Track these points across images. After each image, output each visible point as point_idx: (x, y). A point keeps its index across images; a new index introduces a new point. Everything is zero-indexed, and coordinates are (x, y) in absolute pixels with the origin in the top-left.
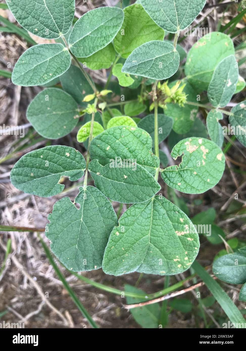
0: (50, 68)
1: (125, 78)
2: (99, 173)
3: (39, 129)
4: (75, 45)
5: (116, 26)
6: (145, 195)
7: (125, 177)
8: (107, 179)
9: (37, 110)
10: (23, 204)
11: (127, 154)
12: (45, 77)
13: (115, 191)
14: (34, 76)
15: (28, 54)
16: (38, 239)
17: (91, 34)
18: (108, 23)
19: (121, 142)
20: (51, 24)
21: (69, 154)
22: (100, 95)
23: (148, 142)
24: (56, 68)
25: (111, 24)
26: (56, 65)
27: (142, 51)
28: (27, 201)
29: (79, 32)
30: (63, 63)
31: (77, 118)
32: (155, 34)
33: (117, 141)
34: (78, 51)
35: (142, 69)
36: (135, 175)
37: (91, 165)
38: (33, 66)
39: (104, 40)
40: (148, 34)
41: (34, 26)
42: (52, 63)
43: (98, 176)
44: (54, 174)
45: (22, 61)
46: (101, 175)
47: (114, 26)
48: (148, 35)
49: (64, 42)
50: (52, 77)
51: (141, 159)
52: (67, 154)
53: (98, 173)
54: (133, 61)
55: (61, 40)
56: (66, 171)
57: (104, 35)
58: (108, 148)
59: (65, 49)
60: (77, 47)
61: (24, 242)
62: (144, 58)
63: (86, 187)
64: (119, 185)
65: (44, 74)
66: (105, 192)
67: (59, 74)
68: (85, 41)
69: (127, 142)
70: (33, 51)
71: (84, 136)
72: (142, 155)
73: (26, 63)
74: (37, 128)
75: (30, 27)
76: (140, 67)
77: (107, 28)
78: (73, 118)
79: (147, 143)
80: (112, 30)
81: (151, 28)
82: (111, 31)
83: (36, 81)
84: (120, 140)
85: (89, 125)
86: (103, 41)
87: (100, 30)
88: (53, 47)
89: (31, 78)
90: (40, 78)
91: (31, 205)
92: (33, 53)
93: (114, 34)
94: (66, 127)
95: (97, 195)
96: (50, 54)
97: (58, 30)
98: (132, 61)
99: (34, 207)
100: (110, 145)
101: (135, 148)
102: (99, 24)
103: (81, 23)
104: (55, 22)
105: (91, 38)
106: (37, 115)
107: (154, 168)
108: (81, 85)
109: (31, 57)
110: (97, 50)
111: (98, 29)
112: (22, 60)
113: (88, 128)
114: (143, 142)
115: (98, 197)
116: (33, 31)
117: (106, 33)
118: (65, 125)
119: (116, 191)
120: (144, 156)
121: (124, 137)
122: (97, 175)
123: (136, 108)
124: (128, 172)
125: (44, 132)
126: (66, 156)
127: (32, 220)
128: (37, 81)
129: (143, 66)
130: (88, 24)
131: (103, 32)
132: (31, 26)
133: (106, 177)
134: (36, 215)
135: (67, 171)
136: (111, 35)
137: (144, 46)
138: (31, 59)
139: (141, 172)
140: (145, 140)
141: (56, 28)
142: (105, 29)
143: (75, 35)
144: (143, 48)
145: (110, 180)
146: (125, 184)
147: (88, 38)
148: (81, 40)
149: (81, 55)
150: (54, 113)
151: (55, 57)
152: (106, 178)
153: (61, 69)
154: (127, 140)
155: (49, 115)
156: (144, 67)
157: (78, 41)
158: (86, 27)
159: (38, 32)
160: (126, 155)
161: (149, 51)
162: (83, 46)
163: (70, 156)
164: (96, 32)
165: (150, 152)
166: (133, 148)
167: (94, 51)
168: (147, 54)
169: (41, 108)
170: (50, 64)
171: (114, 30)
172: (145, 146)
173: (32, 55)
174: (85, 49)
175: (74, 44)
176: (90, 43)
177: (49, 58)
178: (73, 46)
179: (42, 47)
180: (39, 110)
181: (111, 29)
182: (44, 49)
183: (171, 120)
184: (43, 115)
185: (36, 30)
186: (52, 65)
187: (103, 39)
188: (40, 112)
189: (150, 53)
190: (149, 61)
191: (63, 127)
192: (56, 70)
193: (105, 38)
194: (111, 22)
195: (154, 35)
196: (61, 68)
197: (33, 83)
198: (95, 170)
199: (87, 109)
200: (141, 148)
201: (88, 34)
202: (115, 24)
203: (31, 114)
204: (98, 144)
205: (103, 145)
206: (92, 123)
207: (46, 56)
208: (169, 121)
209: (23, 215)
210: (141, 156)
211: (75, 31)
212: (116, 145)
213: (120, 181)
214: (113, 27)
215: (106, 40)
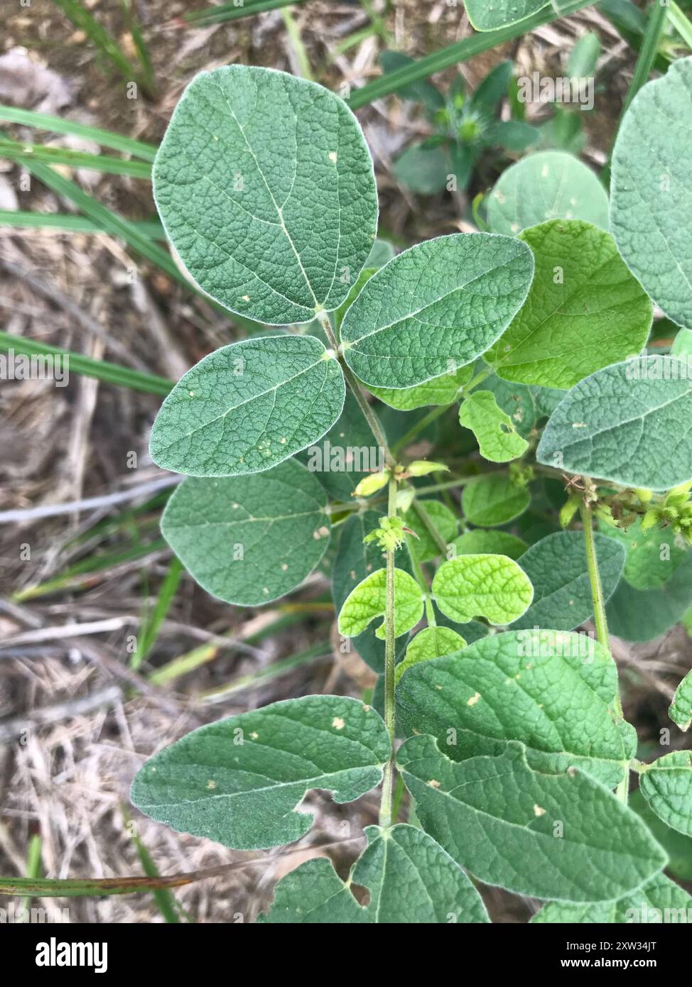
0: (282, 419)
1: (499, 436)
2: (438, 784)
3: (201, 568)
4: (363, 347)
5: (509, 296)
6: (607, 881)
7: (539, 811)
8: (469, 807)
9: (199, 509)
10: (88, 728)
11: (539, 725)
12: (266, 447)
13: (496, 852)
14: (226, 444)
15: (210, 371)
16: (127, 835)
17: (419, 315)
18: (479, 286)
19: (521, 685)
20: (294, 281)
21: (342, 720)
22: (407, 475)
23: (607, 680)
24: (301, 416)
25: (492, 288)
26: (301, 407)
27: (601, 390)
28: (101, 718)
29: (378, 305)
30: (322, 401)
31: (323, 539)
32: (622, 316)
33: (508, 681)
34: (372, 367)
35: (611, 454)
36: (577, 812)
37: (408, 750)
38: (224, 411)
39: (466, 340)
40: (597, 315)
41: (239, 288)
42: (287, 400)
43: (432, 790)
44: (283, 785)
45: (190, 390)
46: (443, 790)
47: (504, 297)
48: (596, 319)
49: (327, 333)
50: (288, 448)
51: (584, 737)
52: (338, 723)
53: (432, 784)
54: (575, 426)
55: (316, 329)
56: (325, 775)
57: (466, 324)
58: (474, 700)
59: (330, 355)
60: (370, 351)
61: (82, 848)
62: (610, 415)
63: (392, 829)
64: (510, 835)
65: (260, 440)
66: (455, 848)
67: (310, 440)
68: (399, 338)
69: (543, 686)
70: (226, 359)
71: (362, 618)
72: (588, 723)
73: (198, 399)
74: (193, 566)
75: (229, 292)
76: (603, 449)
77: (478, 302)
78: (312, 538)
79: (602, 682)
80: (496, 311)
81: (604, 294)
82: (492, 311)
83: (236, 460)
84: (518, 677)
85: (377, 583)
86: (462, 343)
87: (454, 306)
88: (290, 349)
89: (217, 451)
90: (248, 452)
91: (112, 730)
92: (226, 365)
93: (502, 324)
94: (289, 567)
95: (428, 860)
96: (281, 369)
97: (312, 298)
98: (571, 423)
99: (122, 736)
100: (482, 692)
101: (567, 704)
102: (451, 287)
103: (388, 279)
104: (306, 272)
105: (421, 330)
106: (193, 523)
107: (619, 762)
108: (342, 435)
109: (218, 378)
110: (441, 371)
111: (445, 302)
112: (190, 387)
113: (375, 591)
114: (590, 680)
115: (432, 865)
116: (237, 304)
117: (472, 318)
118: (287, 560)
119: (501, 853)
120: (592, 727)
121: (533, 668)
122: (429, 788)
123: (500, 499)
124: (550, 796)
125: (215, 579)
126: (333, 731)
127: (110, 779)
128: (238, 462)
129: (612, 444)
130: (414, 284)
131: (462, 314)
132: (230, 288)
133: (462, 800)
134: (126, 761)
135: (329, 775)
136: (491, 327)
137: (608, 373)
138: (219, 387)
139: (601, 804)
140: (597, 673)
141: (307, 290)
142: (471, 304)
143: (366, 313)
144: (605, 380)
145: (477, 811)
146: (533, 833)
147: (410, 328)
148: (386, 332)
149: (384, 380)
150: (252, 519)
151: (297, 379)
152: (462, 803)
153: (315, 423)
154: (543, 677)
155: (233, 526)
156: (615, 446)
157: (374, 332)
158: (406, 293)
159: (250, 307)
160: (537, 728)
161: (626, 390)
162: (391, 351)
163: (345, 729)
164: (440, 312)
165: (609, 713)
166: (560, 704)
167: (432, 372)
168: (621, 402)
169: (211, 502)
170: (282, 405)
171: (503, 310)
172: (595, 694)
173: (224, 373)
174: (400, 363)
175: (360, 343)
176: (419, 345)
177: (278, 385)
178: (354, 346)
179: (256, 349)
180: (204, 511)
181: (491, 306)
182: (264, 354)
183: (619, 549)
184: (214, 524)
185: (246, 298)
186: (288, 407)
187: (464, 336)
188: (206, 515)
189: (628, 396)
190: (627, 425)
191: (278, 565)
192: (301, 425)
193: (469, 332)
194: (493, 283)
195: (618, 320)
196: (315, 417)
197: (225, 467)
198: (422, 771)
199: (379, 533)
200: (584, 702)
201: (410, 315)
202: (505, 292)
203: (176, 521)
204: (440, 684)
205: (457, 688)
206: (390, 576)
207: (269, 379)
208: (614, 554)
209: (84, 761)
210: (585, 729)
211: (366, 301)
212: (504, 694)
213: (515, 821)
214: (499, 298)
215: (474, 342)
